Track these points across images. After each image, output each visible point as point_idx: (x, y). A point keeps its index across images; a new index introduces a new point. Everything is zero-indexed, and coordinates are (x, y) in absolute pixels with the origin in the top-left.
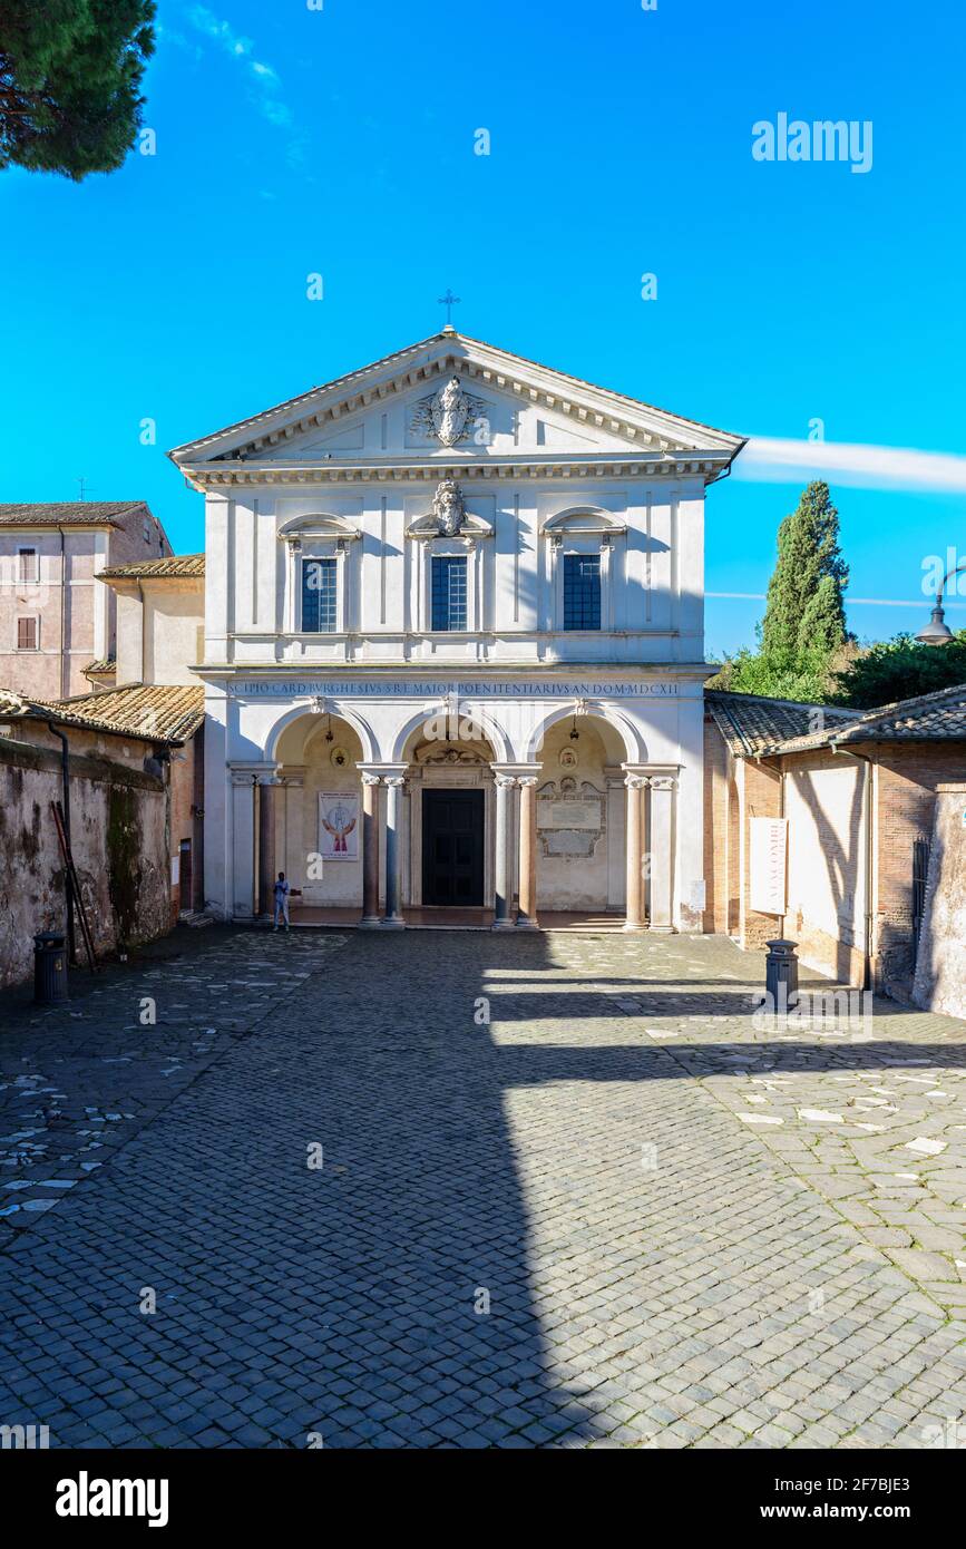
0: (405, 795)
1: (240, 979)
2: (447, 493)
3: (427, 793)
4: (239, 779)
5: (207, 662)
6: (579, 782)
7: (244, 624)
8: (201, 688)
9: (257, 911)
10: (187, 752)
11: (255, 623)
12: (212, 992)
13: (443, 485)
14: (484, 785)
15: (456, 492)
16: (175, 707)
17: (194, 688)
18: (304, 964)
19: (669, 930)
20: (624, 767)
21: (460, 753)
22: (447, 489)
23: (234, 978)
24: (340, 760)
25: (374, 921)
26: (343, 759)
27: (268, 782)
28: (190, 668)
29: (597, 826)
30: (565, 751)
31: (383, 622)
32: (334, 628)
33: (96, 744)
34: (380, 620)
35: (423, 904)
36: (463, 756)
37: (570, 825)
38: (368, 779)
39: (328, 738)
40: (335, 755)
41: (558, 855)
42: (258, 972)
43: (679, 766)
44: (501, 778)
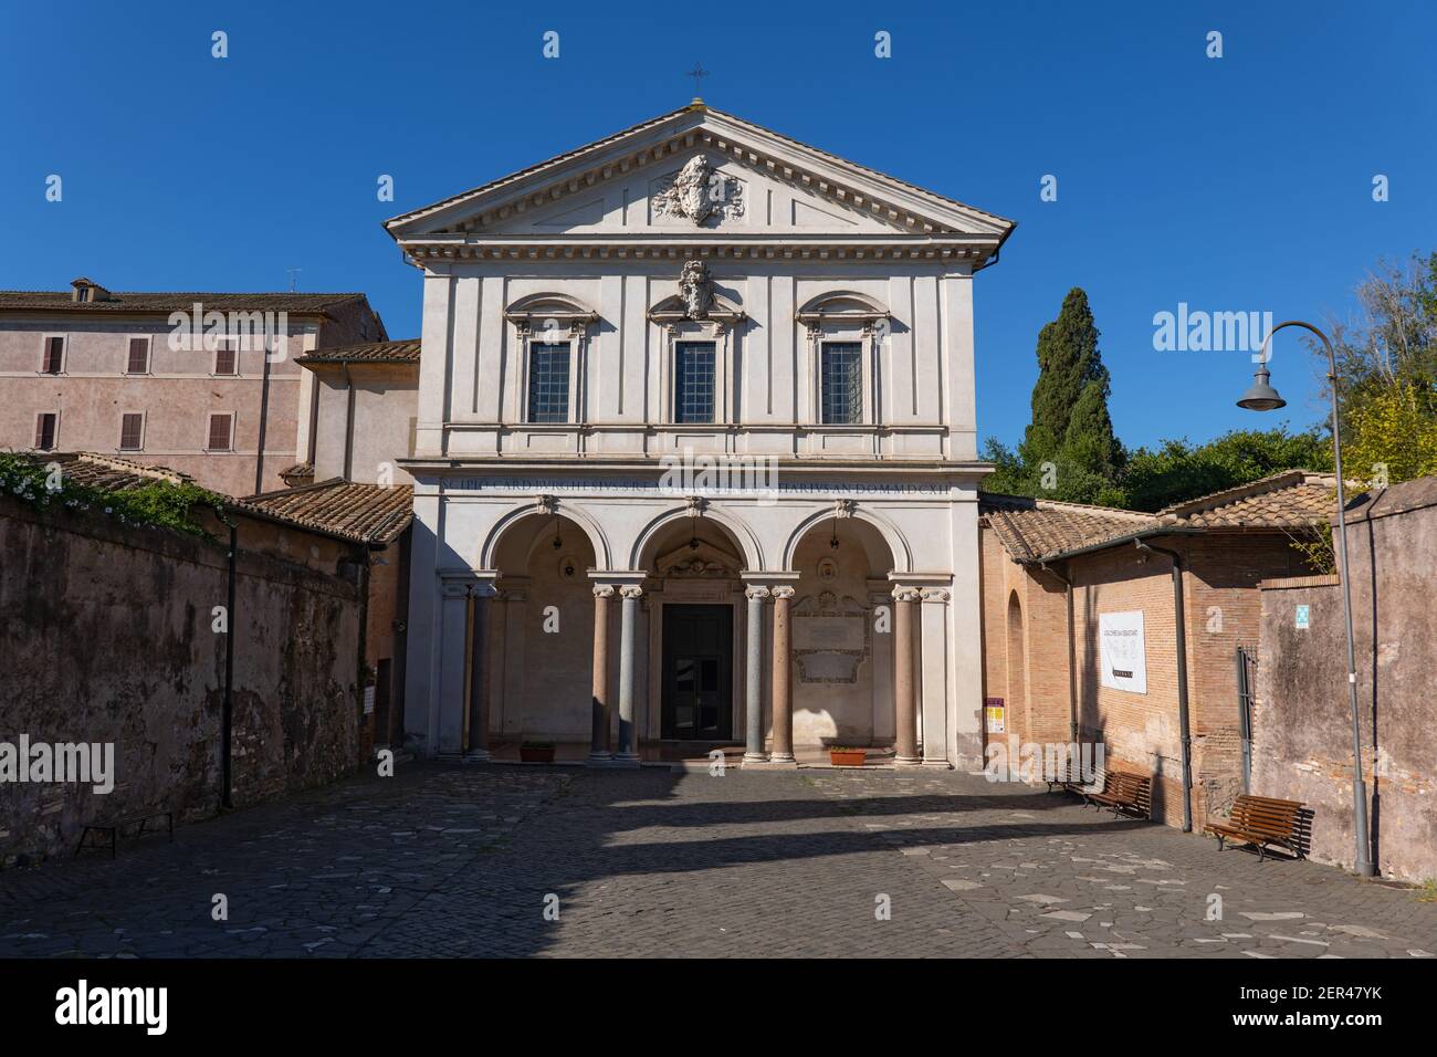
0: (643, 611)
1: (434, 825)
2: (692, 273)
3: (668, 609)
4: (450, 589)
5: (418, 455)
6: (839, 597)
7: (461, 412)
8: (412, 487)
9: (466, 747)
10: (389, 557)
11: (475, 411)
12: (396, 840)
13: (689, 264)
14: (733, 600)
15: (704, 271)
16: (379, 506)
17: (403, 487)
18: (517, 807)
19: (945, 765)
20: (891, 578)
21: (706, 564)
22: (693, 269)
23: (427, 823)
24: (569, 571)
25: (604, 757)
26: (572, 569)
27: (483, 593)
28: (399, 461)
29: (860, 646)
30: (823, 562)
31: (621, 412)
32: (565, 419)
33: (277, 541)
34: (617, 410)
35: (662, 737)
36: (710, 566)
37: (829, 646)
38: (602, 590)
39: (555, 544)
40: (564, 565)
41: (818, 680)
42: (459, 816)
43: (952, 576)
44: (752, 590)
